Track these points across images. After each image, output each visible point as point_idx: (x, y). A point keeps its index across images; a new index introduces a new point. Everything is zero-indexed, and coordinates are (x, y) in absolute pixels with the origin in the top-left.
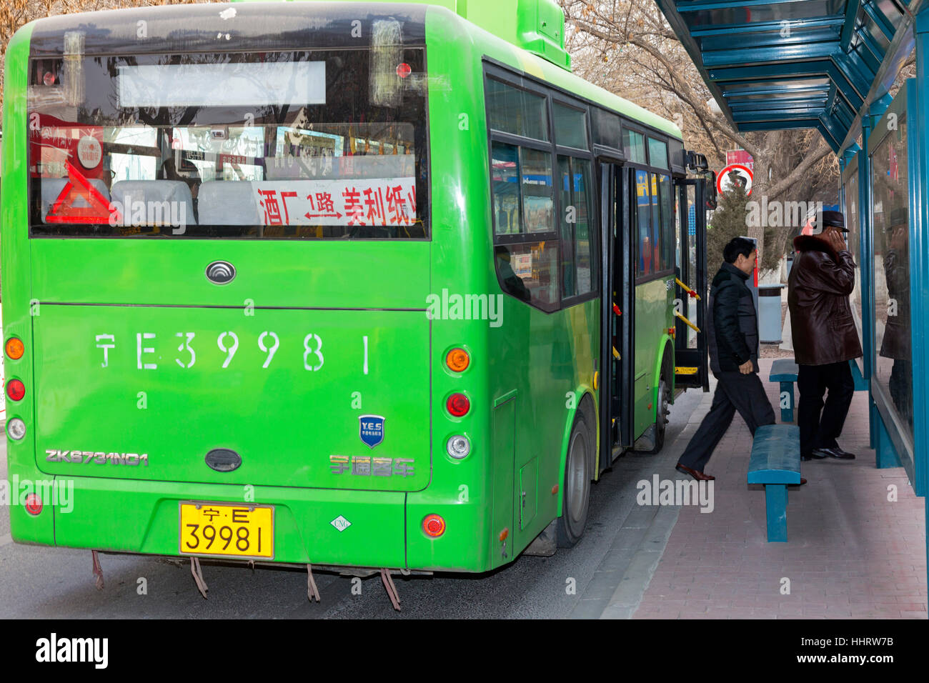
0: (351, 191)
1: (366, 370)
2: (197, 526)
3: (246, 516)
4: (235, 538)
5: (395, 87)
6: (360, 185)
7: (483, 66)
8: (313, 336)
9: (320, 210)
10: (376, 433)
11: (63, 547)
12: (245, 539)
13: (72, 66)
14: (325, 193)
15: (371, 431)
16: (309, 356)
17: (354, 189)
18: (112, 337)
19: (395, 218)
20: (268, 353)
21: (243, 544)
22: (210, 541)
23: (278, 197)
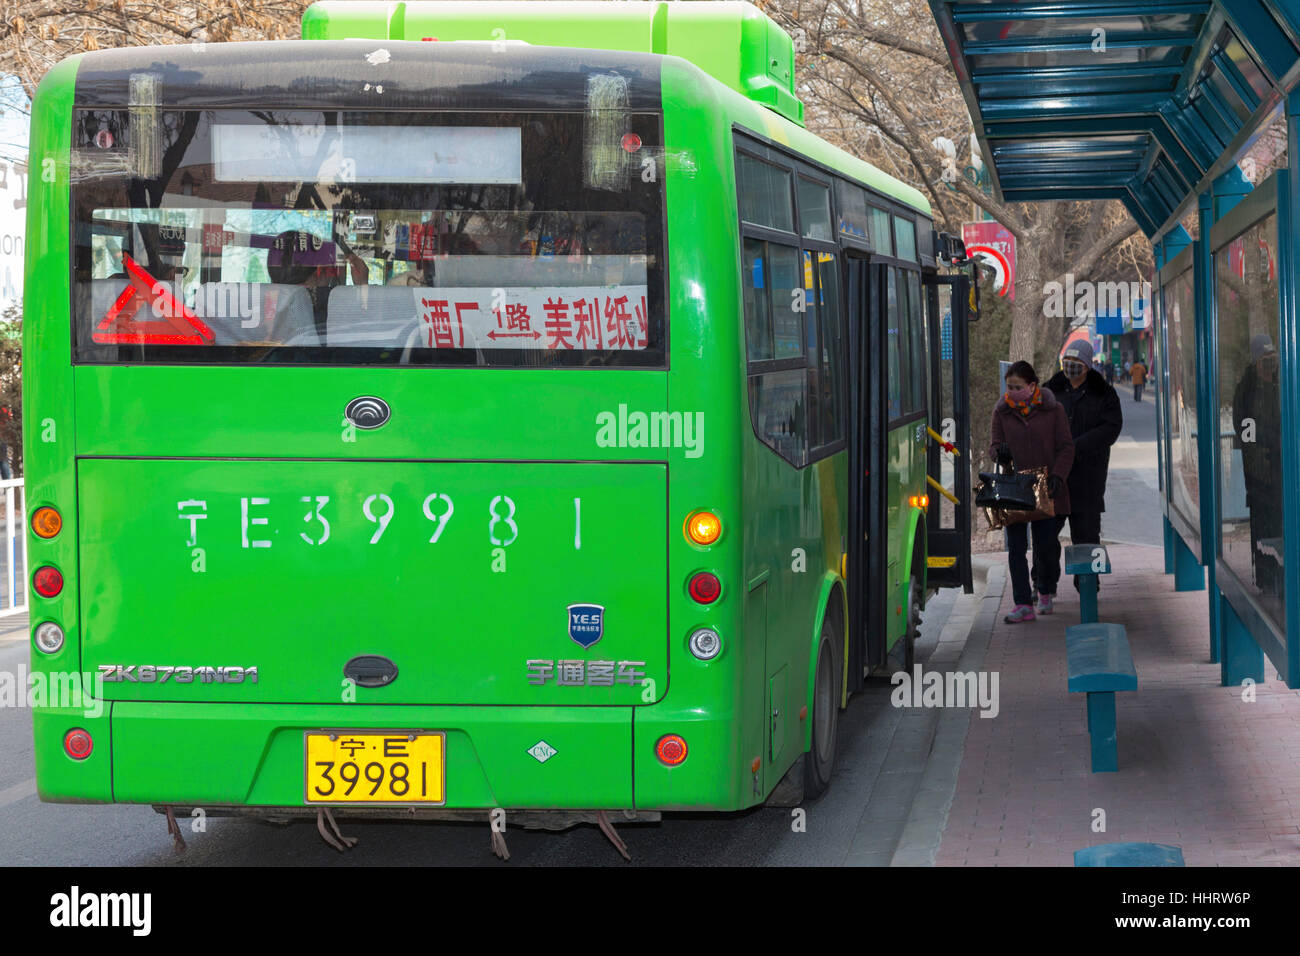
0: (555, 302)
1: (578, 544)
2: (331, 765)
3: (403, 748)
4: (388, 778)
5: (619, 164)
6: (570, 295)
7: (734, 138)
8: (503, 498)
9: (510, 327)
10: (592, 629)
11: (126, 802)
12: (403, 779)
13: (142, 122)
14: (519, 305)
15: (585, 625)
16: (496, 525)
17: (560, 300)
18: (203, 504)
19: (615, 339)
20: (438, 522)
21: (399, 786)
22: (350, 784)
23: (451, 309)
